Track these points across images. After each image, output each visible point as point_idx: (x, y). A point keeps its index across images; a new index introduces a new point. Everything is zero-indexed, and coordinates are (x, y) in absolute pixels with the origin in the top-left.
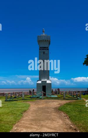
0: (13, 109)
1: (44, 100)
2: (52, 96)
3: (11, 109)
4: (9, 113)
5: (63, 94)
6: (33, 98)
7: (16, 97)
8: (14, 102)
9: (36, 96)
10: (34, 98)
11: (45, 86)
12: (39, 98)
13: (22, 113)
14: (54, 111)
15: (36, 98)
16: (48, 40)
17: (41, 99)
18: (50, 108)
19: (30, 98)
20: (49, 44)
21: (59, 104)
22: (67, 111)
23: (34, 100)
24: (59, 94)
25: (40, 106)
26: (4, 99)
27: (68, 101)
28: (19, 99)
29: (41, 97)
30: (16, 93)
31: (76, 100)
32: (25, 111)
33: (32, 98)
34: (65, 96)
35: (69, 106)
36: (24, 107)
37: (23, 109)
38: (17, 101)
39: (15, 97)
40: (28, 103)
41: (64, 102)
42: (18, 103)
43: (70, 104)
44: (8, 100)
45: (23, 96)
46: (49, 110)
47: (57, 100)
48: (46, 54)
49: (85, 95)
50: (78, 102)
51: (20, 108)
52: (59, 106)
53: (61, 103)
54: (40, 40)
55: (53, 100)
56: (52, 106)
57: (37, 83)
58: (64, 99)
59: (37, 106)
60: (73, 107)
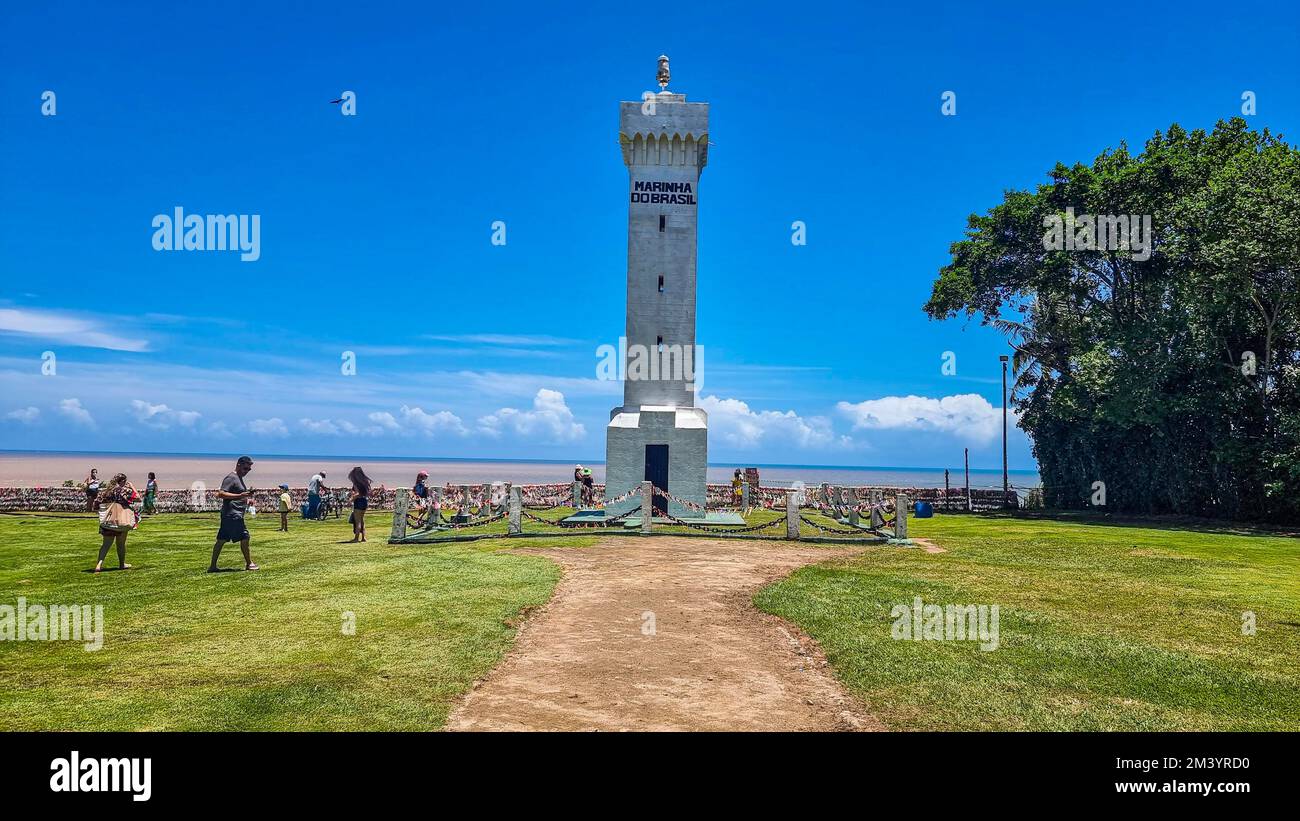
0: (444, 597)
1: (654, 543)
2: (712, 517)
3: (430, 595)
4: (418, 619)
5: (784, 507)
6: (582, 524)
7: (465, 519)
8: (456, 549)
9: (602, 513)
10: (591, 524)
11: (665, 448)
12: (622, 530)
13: (509, 621)
14: (724, 616)
15: (600, 524)
16: (689, 138)
17: (633, 532)
18: (700, 591)
19: (561, 523)
20: (702, 162)
21: (756, 571)
22: (817, 615)
23: (589, 539)
24: (753, 503)
25: (626, 580)
26: (380, 531)
27: (817, 554)
28: (486, 530)
29: (631, 521)
30: (463, 489)
31: (873, 548)
32: (527, 613)
33: (574, 524)
34: (794, 520)
35: (824, 586)
36: (522, 584)
37: (515, 597)
38: (471, 544)
39: (460, 520)
40: (552, 557)
41: (792, 557)
42: (477, 557)
43: (833, 573)
44: (411, 533)
45: (516, 510)
46: (687, 608)
47: (745, 545)
48: (678, 231)
49: (931, 516)
50: (888, 560)
51: (495, 592)
52: (760, 581)
53: (769, 562)
54: (638, 137)
55: (713, 542)
56: (710, 582)
57: (611, 430)
58: (787, 539)
59: (609, 577)
60: (854, 592)
